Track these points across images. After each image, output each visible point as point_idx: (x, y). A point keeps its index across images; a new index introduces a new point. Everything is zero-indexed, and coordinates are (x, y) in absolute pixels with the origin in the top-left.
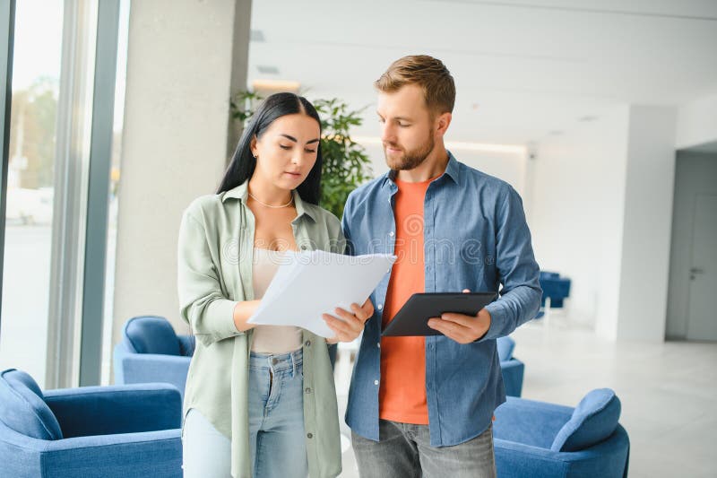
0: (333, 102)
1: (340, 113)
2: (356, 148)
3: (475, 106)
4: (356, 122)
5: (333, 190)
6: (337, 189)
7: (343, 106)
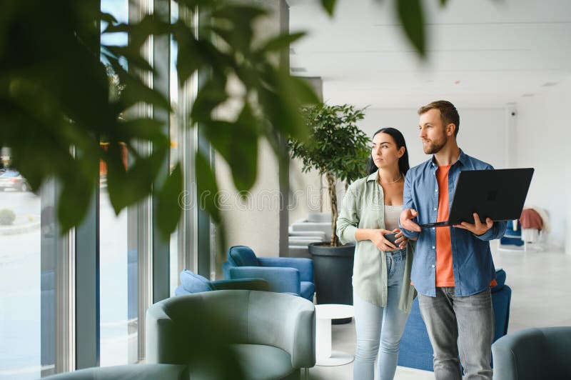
0: (344, 106)
1: (349, 111)
2: (361, 134)
3: (457, 82)
4: (361, 116)
5: (347, 163)
6: (350, 162)
7: (351, 107)
